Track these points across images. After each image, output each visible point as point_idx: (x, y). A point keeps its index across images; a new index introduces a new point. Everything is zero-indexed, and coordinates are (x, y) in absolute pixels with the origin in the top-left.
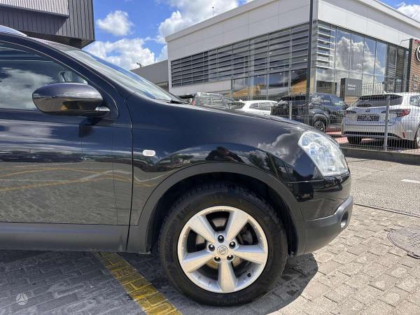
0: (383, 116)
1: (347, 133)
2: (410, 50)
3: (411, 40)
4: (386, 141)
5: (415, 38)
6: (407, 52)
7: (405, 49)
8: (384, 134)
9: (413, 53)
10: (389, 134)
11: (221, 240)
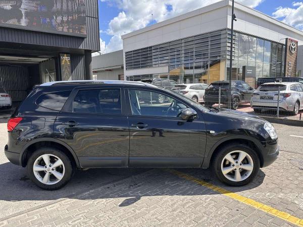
0: (276, 97)
1: (253, 106)
2: (286, 45)
3: (287, 39)
4: (278, 112)
5: (289, 38)
6: (284, 47)
7: (283, 45)
8: (277, 107)
9: (288, 47)
10: (280, 108)
11: (237, 162)
